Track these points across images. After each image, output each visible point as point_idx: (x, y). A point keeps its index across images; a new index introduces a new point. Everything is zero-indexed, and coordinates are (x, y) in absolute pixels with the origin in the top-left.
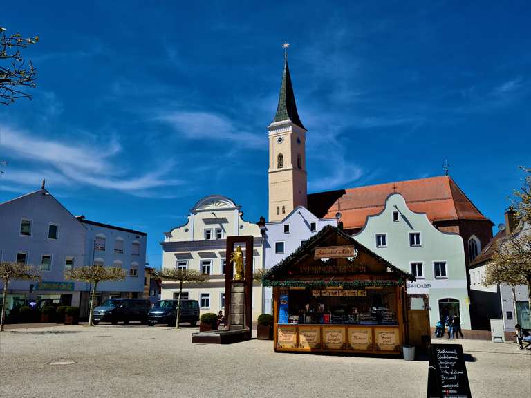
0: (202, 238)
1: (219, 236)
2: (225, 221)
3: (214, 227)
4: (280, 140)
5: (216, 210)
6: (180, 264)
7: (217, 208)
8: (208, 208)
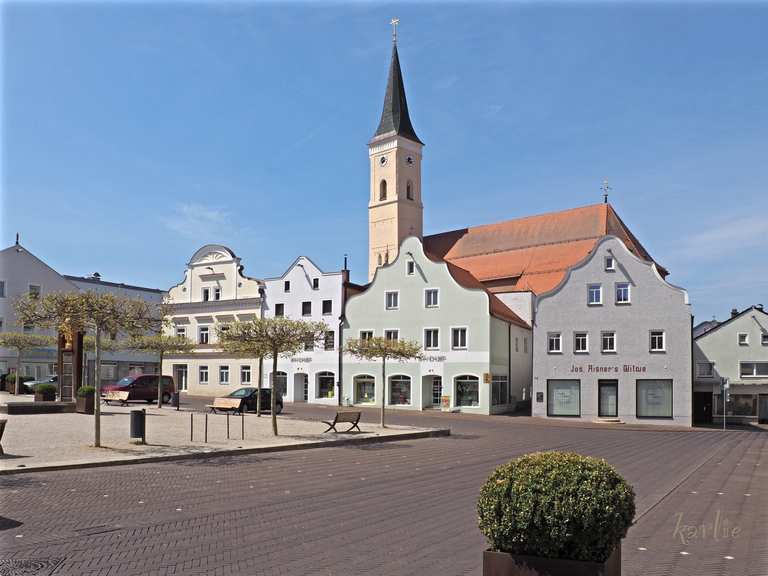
0: (200, 299)
1: (218, 296)
2: (222, 276)
3: (211, 285)
4: (383, 160)
5: (214, 264)
6: (180, 331)
7: (215, 261)
8: (204, 262)
